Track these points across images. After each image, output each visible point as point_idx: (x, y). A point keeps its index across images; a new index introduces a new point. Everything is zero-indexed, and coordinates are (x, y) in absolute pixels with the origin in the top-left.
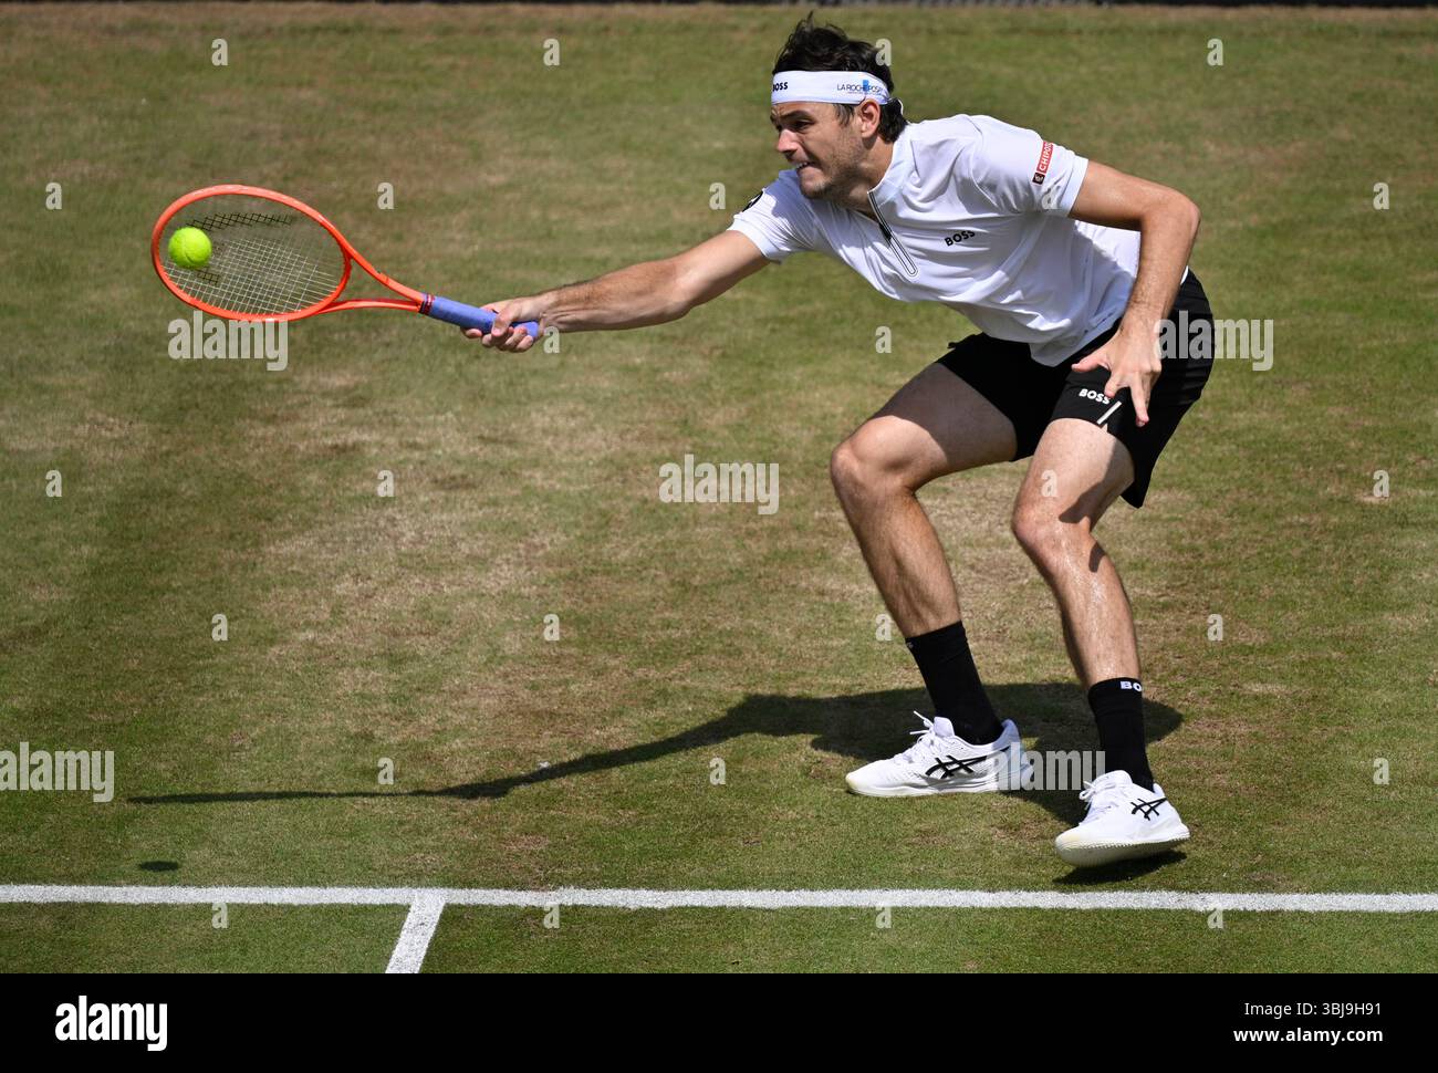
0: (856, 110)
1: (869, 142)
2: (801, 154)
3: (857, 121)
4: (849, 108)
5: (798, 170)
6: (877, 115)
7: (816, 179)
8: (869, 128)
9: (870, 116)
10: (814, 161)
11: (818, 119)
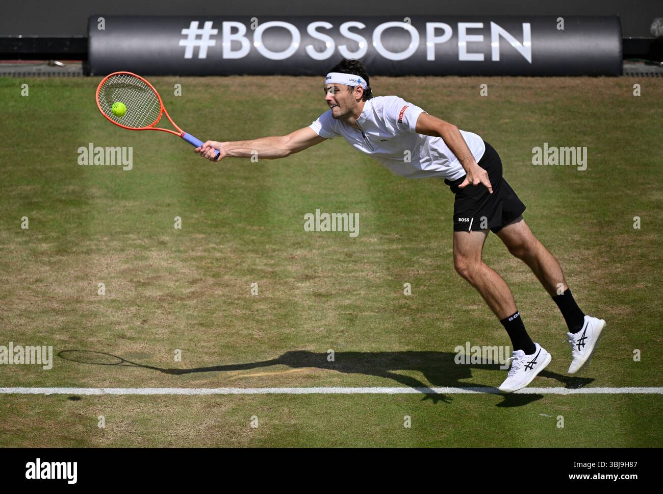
0: (355, 88)
1: (358, 100)
2: (333, 101)
3: (354, 93)
4: (353, 88)
5: (332, 108)
6: (362, 91)
7: (338, 111)
8: (360, 95)
9: (360, 92)
10: (338, 104)
11: (340, 89)
